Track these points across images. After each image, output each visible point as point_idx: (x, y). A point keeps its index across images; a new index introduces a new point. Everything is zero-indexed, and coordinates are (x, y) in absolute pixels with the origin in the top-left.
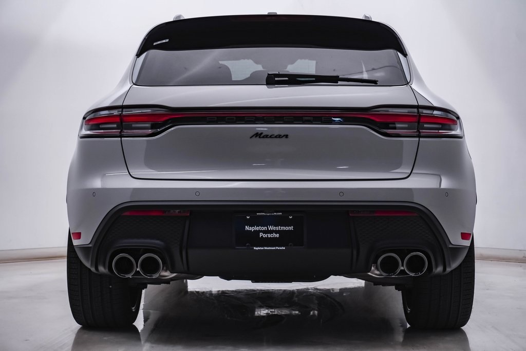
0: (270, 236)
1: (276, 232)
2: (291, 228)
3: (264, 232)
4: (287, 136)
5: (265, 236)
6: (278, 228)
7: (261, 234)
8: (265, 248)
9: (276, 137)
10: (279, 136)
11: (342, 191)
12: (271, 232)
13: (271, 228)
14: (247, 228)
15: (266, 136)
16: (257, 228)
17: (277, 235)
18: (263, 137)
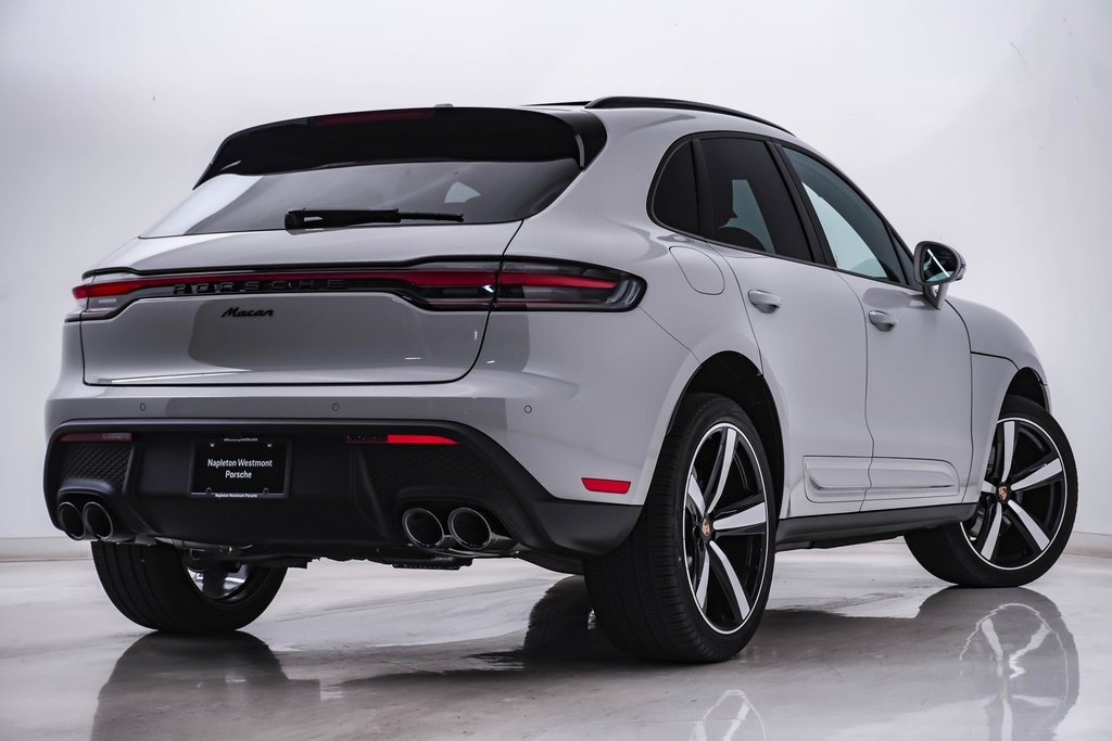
0: (239, 475)
1: (248, 469)
2: (269, 463)
3: (233, 469)
4: (271, 313)
5: (233, 475)
6: (252, 463)
7: (228, 473)
8: (231, 495)
9: (256, 314)
10: (260, 313)
11: (336, 402)
12: (241, 469)
13: (242, 463)
14: (210, 462)
15: (244, 314)
16: (222, 463)
17: (249, 475)
18: (239, 315)
